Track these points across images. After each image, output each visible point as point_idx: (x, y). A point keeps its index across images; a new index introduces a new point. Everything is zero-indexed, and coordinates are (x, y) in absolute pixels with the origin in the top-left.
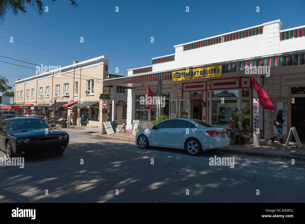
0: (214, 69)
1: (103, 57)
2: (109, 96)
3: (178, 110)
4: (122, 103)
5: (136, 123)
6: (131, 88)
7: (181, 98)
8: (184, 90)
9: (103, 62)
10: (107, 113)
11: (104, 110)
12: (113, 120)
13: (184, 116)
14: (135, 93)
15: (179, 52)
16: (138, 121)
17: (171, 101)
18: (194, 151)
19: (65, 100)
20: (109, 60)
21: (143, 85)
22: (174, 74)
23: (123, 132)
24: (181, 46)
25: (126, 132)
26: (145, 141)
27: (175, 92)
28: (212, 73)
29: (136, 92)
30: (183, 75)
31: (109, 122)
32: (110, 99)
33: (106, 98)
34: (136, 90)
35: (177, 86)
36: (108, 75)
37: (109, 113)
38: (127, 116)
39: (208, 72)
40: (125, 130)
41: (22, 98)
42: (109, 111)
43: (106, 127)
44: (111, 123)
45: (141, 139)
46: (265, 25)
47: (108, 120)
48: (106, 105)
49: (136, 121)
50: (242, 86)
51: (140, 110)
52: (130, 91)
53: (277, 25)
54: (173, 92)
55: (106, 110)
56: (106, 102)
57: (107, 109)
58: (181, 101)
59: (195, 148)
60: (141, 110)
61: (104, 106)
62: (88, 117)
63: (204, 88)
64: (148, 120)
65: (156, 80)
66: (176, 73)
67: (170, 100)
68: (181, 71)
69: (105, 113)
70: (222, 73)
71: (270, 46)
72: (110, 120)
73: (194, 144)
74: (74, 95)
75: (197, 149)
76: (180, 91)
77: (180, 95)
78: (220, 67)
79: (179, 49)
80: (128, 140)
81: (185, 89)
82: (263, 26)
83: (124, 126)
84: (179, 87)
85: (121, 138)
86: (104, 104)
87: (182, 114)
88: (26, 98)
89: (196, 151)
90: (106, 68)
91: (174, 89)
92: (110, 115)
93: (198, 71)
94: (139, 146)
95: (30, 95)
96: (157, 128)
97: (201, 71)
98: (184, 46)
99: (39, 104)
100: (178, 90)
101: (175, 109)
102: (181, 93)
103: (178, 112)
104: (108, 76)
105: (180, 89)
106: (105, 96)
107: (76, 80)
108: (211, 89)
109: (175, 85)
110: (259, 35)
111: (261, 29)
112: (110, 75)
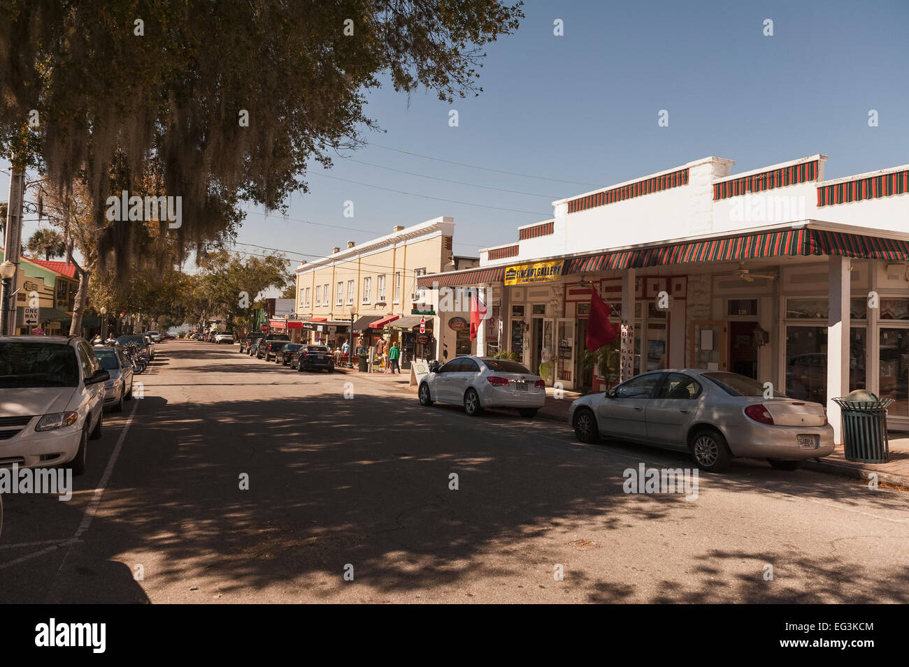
1: (440, 220)
2: (433, 309)
3: (555, 341)
4: (459, 324)
7: (560, 315)
8: (567, 299)
9: (440, 232)
11: (421, 336)
13: (565, 354)
15: (561, 216)
17: (546, 322)
19: (379, 312)
20: (454, 225)
22: (507, 272)
24: (564, 203)
27: (552, 303)
31: (425, 361)
35: (556, 289)
36: (451, 258)
41: (308, 303)
46: (691, 167)
50: (648, 296)
53: (710, 168)
55: (425, 337)
58: (559, 322)
62: (415, 351)
65: (498, 281)
66: (511, 271)
71: (697, 213)
74: (394, 303)
76: (560, 299)
77: (560, 309)
79: (560, 209)
81: (568, 297)
82: (688, 169)
84: (558, 291)
87: (561, 349)
88: (315, 305)
90: (448, 243)
95: (321, 298)
98: (569, 202)
99: (337, 319)
101: (550, 340)
102: (561, 305)
103: (555, 347)
104: (453, 261)
107: (396, 270)
109: (553, 287)
110: (683, 186)
111: (686, 173)
112: (457, 259)
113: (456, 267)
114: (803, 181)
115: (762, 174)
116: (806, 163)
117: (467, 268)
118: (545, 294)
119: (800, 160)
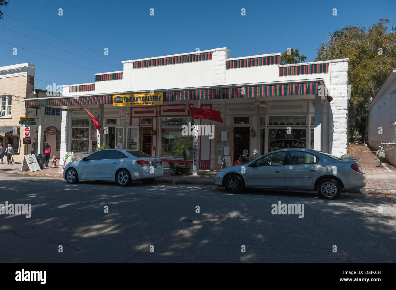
0: (156, 96)
1: (26, 65)
2: (34, 121)
3: (125, 139)
4: (52, 130)
5: (70, 155)
6: (66, 110)
7: (128, 125)
9: (26, 72)
10: (30, 143)
11: (26, 139)
12: (39, 152)
13: (132, 147)
14: (71, 117)
15: (128, 70)
16: (73, 153)
17: (117, 129)
18: (124, 182)
20: (35, 69)
21: (81, 108)
22: (115, 98)
23: (53, 168)
24: (130, 62)
25: (57, 167)
26: (74, 175)
27: (122, 118)
28: (154, 100)
29: (73, 116)
30: (124, 100)
31: (33, 155)
32: (35, 124)
33: (29, 123)
34: (72, 114)
35: (125, 111)
36: (33, 90)
37: (33, 143)
38: (61, 148)
39: (150, 99)
40: (55, 165)
42: (33, 141)
43: (28, 162)
44: (36, 156)
45: (70, 173)
46: (214, 51)
47: (32, 152)
48: (29, 133)
49: (70, 153)
51: (78, 139)
52: (64, 114)
53: (224, 53)
54: (120, 117)
55: (29, 139)
56: (28, 128)
57: (31, 138)
58: (128, 129)
59: (125, 179)
60: (80, 139)
61: (26, 134)
63: (154, 115)
64: (88, 152)
66: (118, 97)
67: (116, 127)
68: (123, 95)
69: (28, 144)
70: (163, 101)
71: (217, 74)
72: (35, 152)
73: (124, 174)
75: (127, 180)
76: (128, 116)
77: (128, 121)
78: (161, 94)
79: (128, 66)
80: (57, 176)
81: (133, 115)
82: (212, 52)
83: (55, 160)
84: (127, 111)
85: (49, 175)
86: (26, 132)
87: (129, 144)
89: (126, 181)
90: (31, 80)
91: (122, 114)
92: (35, 145)
93: (141, 97)
94: (68, 181)
96: (89, 160)
97: (143, 97)
98: (133, 62)
100: (125, 116)
101: (121, 139)
102: (129, 119)
103: (125, 142)
104: (35, 92)
105: (128, 114)
106: (27, 120)
108: (160, 116)
109: (123, 109)
110: (208, 61)
111: (210, 54)
112: (37, 91)
113: (37, 96)
114: (272, 64)
115: (252, 58)
116: (274, 56)
117: (43, 97)
118: (117, 113)
119: (272, 54)
